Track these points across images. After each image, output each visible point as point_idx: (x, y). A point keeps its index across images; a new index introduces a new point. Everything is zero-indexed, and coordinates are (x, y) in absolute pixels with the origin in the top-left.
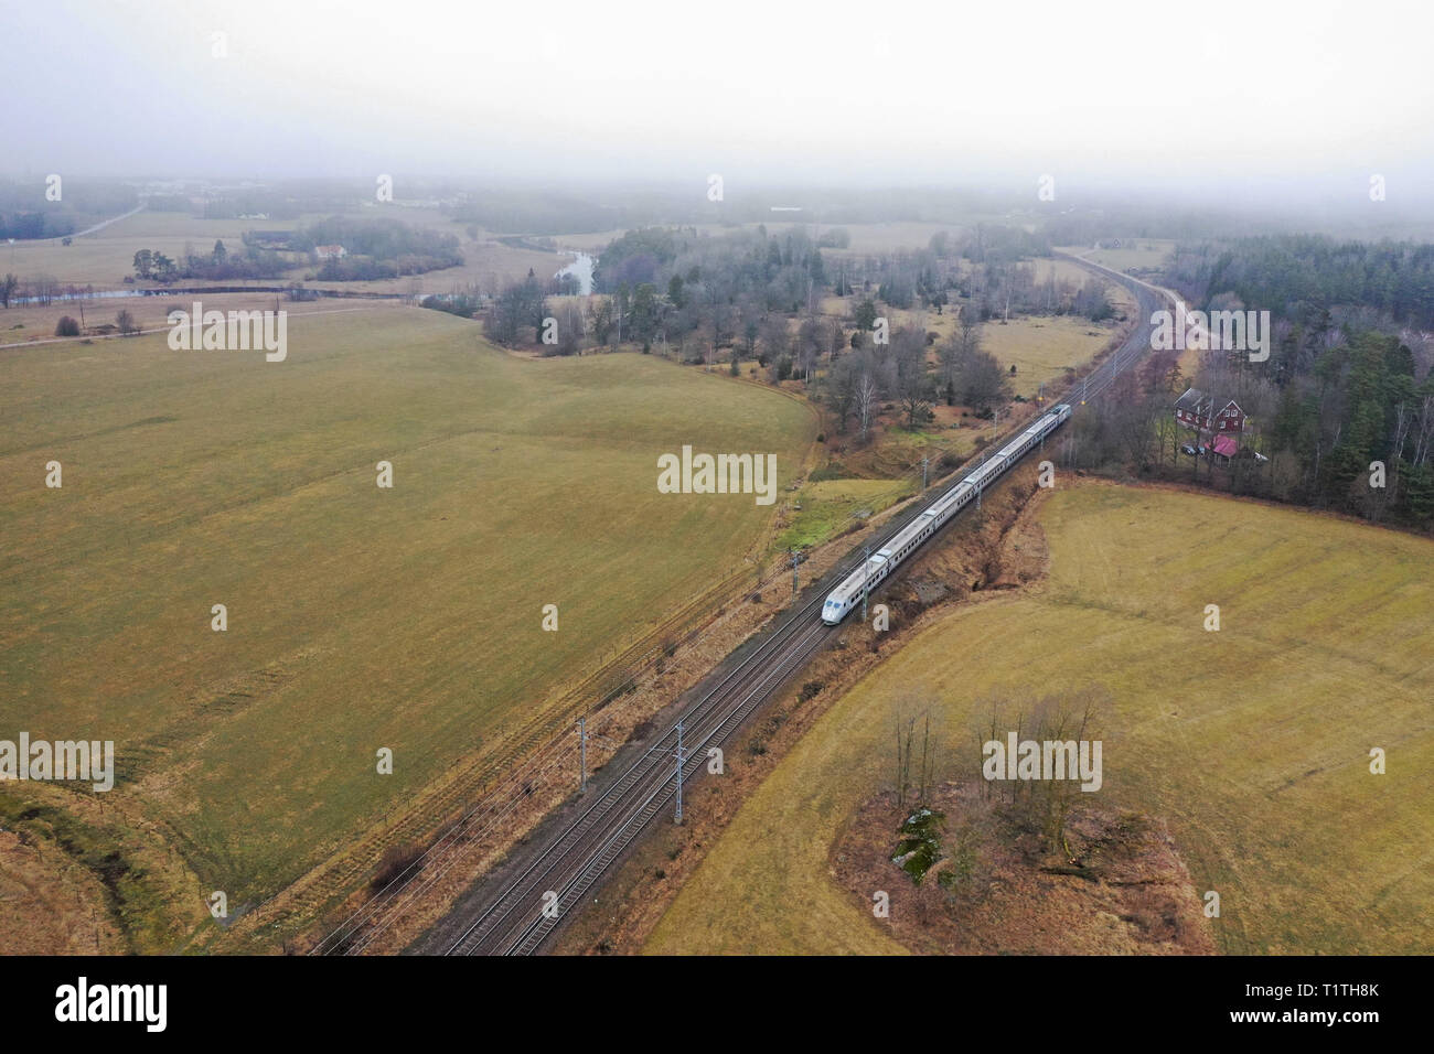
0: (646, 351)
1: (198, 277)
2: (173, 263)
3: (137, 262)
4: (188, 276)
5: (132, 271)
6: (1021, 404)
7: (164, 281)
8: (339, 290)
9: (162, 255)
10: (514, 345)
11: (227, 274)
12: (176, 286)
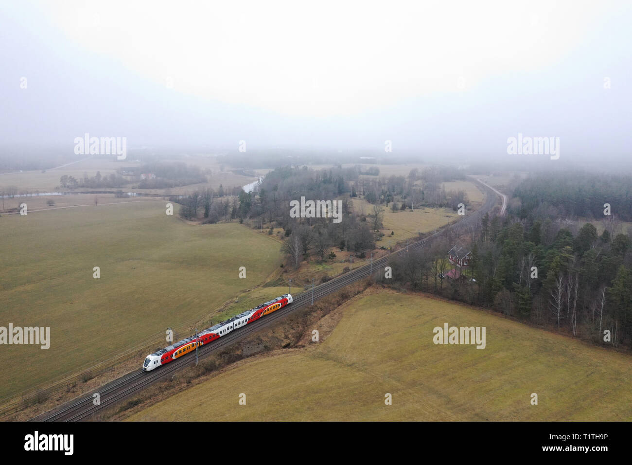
0: (241, 222)
1: (88, 187)
2: (77, 181)
3: (62, 180)
4: (83, 186)
5: (59, 184)
6: (383, 250)
7: (71, 188)
8: (143, 193)
9: (73, 177)
10: (191, 218)
11: (100, 186)
12: (76, 190)
